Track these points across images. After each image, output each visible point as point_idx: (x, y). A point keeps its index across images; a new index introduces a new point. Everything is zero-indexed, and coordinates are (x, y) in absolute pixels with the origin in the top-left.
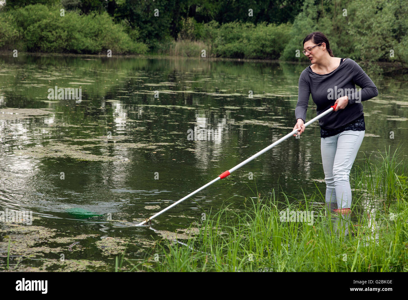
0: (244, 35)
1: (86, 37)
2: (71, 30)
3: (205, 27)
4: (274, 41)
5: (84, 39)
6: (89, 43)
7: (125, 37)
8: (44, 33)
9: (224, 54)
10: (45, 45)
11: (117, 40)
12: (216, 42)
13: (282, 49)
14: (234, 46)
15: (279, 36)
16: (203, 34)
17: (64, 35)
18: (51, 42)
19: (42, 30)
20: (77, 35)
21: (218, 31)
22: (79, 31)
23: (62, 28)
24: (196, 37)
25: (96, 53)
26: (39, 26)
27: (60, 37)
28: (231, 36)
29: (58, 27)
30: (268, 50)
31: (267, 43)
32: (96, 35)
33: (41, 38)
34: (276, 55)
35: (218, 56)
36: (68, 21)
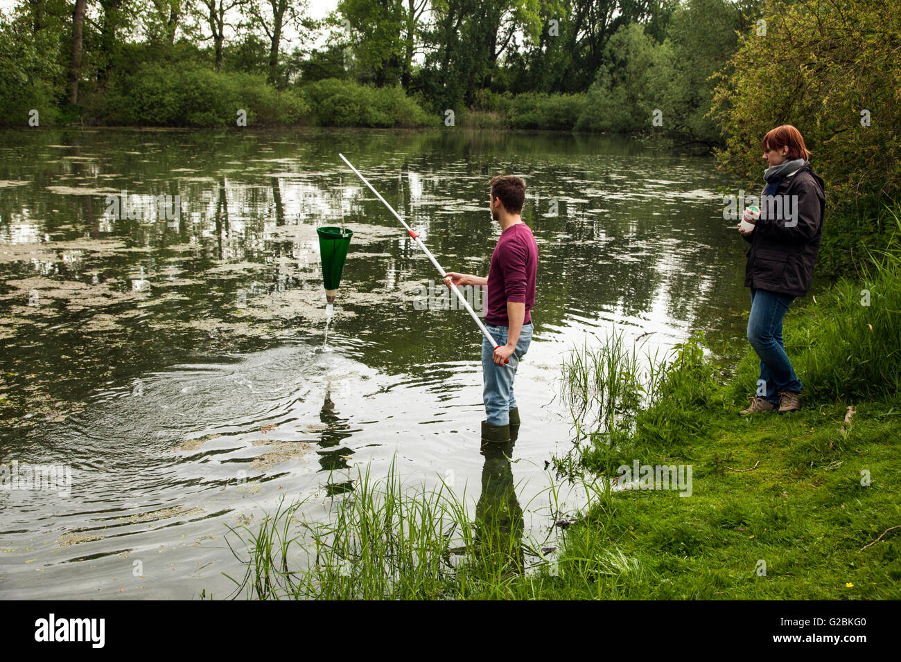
0: (538, 105)
1: (378, 110)
2: (363, 104)
3: (498, 98)
4: (568, 111)
5: (377, 113)
6: (382, 116)
7: (417, 110)
8: (337, 108)
9: (517, 125)
10: (339, 119)
11: (410, 113)
12: (509, 113)
13: (575, 119)
14: (527, 117)
15: (573, 105)
16: (497, 103)
17: (357, 109)
18: (344, 116)
19: (336, 105)
20: (370, 109)
21: (512, 102)
22: (372, 105)
23: (355, 103)
24: (489, 108)
25: (388, 126)
26: (333, 101)
27: (353, 111)
28: (525, 106)
29: (352, 101)
30: (563, 120)
31: (560, 113)
32: (389, 108)
33: (335, 113)
34: (569, 125)
35: (512, 128)
36: (360, 95)
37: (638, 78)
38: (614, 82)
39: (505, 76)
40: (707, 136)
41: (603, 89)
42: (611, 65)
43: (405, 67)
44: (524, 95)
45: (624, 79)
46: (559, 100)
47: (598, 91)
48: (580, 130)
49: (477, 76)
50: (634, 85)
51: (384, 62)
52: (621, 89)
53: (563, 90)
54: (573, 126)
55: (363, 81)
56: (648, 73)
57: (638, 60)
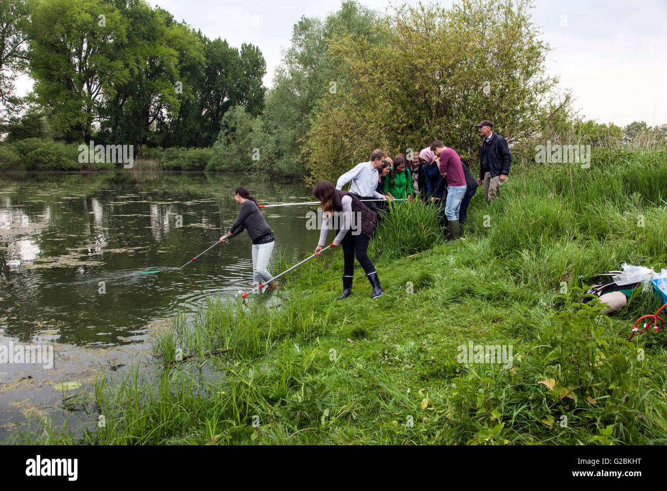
0: (181, 155)
2: (59, 155)
3: (153, 151)
4: (200, 159)
5: (69, 161)
8: (39, 158)
9: (168, 168)
10: (40, 166)
12: (162, 160)
13: (206, 164)
14: (174, 163)
15: (204, 155)
16: (153, 154)
17: (54, 158)
18: (44, 163)
19: (38, 156)
20: (64, 159)
21: (163, 153)
23: (53, 154)
24: (148, 157)
26: (36, 153)
27: (52, 160)
28: (172, 156)
29: (50, 153)
30: (197, 165)
31: (196, 160)
33: (38, 161)
34: (202, 167)
35: (164, 169)
36: (56, 149)
37: (243, 139)
38: (229, 142)
39: (156, 136)
40: (289, 173)
41: (222, 145)
42: (226, 130)
43: (86, 131)
44: (171, 149)
45: (234, 139)
46: (194, 152)
47: (219, 146)
48: (209, 171)
49: (138, 137)
50: (241, 143)
51: (72, 127)
52: (233, 145)
53: (196, 146)
54: (204, 168)
55: (57, 139)
56: (250, 135)
57: (242, 127)
